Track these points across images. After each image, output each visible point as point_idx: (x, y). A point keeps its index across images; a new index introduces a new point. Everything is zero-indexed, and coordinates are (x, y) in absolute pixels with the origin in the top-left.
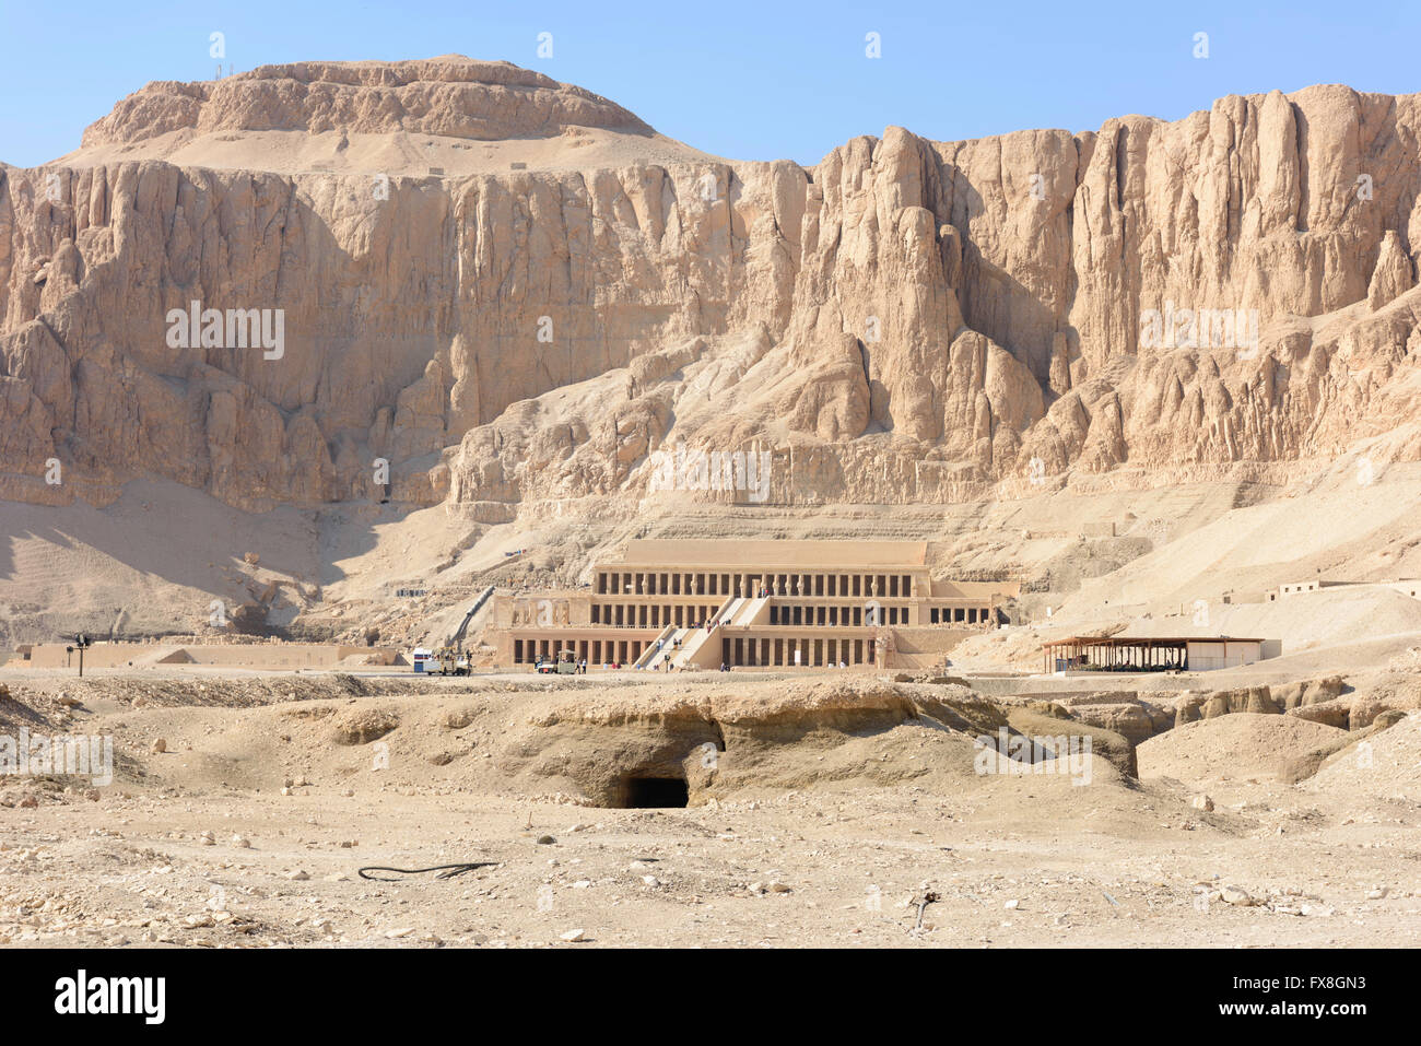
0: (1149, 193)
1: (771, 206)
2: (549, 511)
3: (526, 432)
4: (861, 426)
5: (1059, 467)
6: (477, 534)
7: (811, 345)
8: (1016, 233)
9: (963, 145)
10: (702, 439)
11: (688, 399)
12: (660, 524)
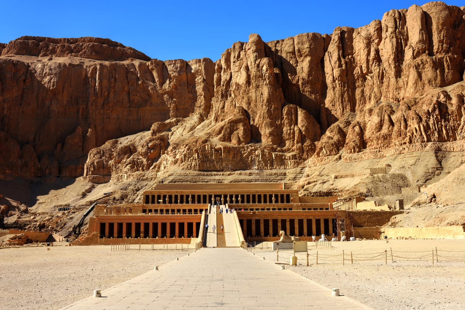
0: (355, 53)
1: (202, 73)
2: (121, 178)
3: (113, 150)
4: (249, 139)
5: (336, 152)
6: (93, 187)
7: (223, 114)
8: (302, 70)
9: (278, 42)
10: (184, 146)
11: (175, 136)
12: (168, 178)
